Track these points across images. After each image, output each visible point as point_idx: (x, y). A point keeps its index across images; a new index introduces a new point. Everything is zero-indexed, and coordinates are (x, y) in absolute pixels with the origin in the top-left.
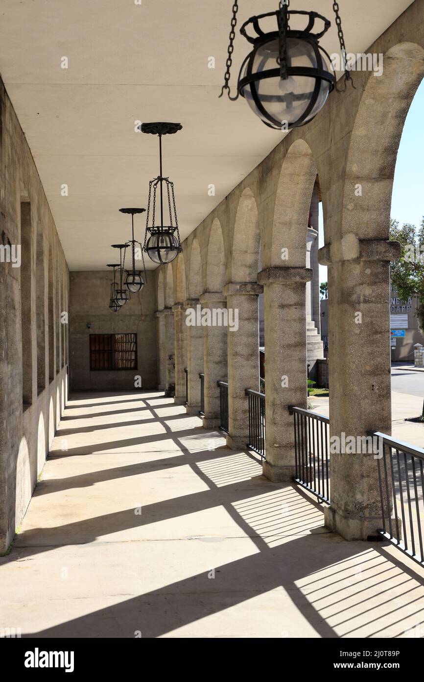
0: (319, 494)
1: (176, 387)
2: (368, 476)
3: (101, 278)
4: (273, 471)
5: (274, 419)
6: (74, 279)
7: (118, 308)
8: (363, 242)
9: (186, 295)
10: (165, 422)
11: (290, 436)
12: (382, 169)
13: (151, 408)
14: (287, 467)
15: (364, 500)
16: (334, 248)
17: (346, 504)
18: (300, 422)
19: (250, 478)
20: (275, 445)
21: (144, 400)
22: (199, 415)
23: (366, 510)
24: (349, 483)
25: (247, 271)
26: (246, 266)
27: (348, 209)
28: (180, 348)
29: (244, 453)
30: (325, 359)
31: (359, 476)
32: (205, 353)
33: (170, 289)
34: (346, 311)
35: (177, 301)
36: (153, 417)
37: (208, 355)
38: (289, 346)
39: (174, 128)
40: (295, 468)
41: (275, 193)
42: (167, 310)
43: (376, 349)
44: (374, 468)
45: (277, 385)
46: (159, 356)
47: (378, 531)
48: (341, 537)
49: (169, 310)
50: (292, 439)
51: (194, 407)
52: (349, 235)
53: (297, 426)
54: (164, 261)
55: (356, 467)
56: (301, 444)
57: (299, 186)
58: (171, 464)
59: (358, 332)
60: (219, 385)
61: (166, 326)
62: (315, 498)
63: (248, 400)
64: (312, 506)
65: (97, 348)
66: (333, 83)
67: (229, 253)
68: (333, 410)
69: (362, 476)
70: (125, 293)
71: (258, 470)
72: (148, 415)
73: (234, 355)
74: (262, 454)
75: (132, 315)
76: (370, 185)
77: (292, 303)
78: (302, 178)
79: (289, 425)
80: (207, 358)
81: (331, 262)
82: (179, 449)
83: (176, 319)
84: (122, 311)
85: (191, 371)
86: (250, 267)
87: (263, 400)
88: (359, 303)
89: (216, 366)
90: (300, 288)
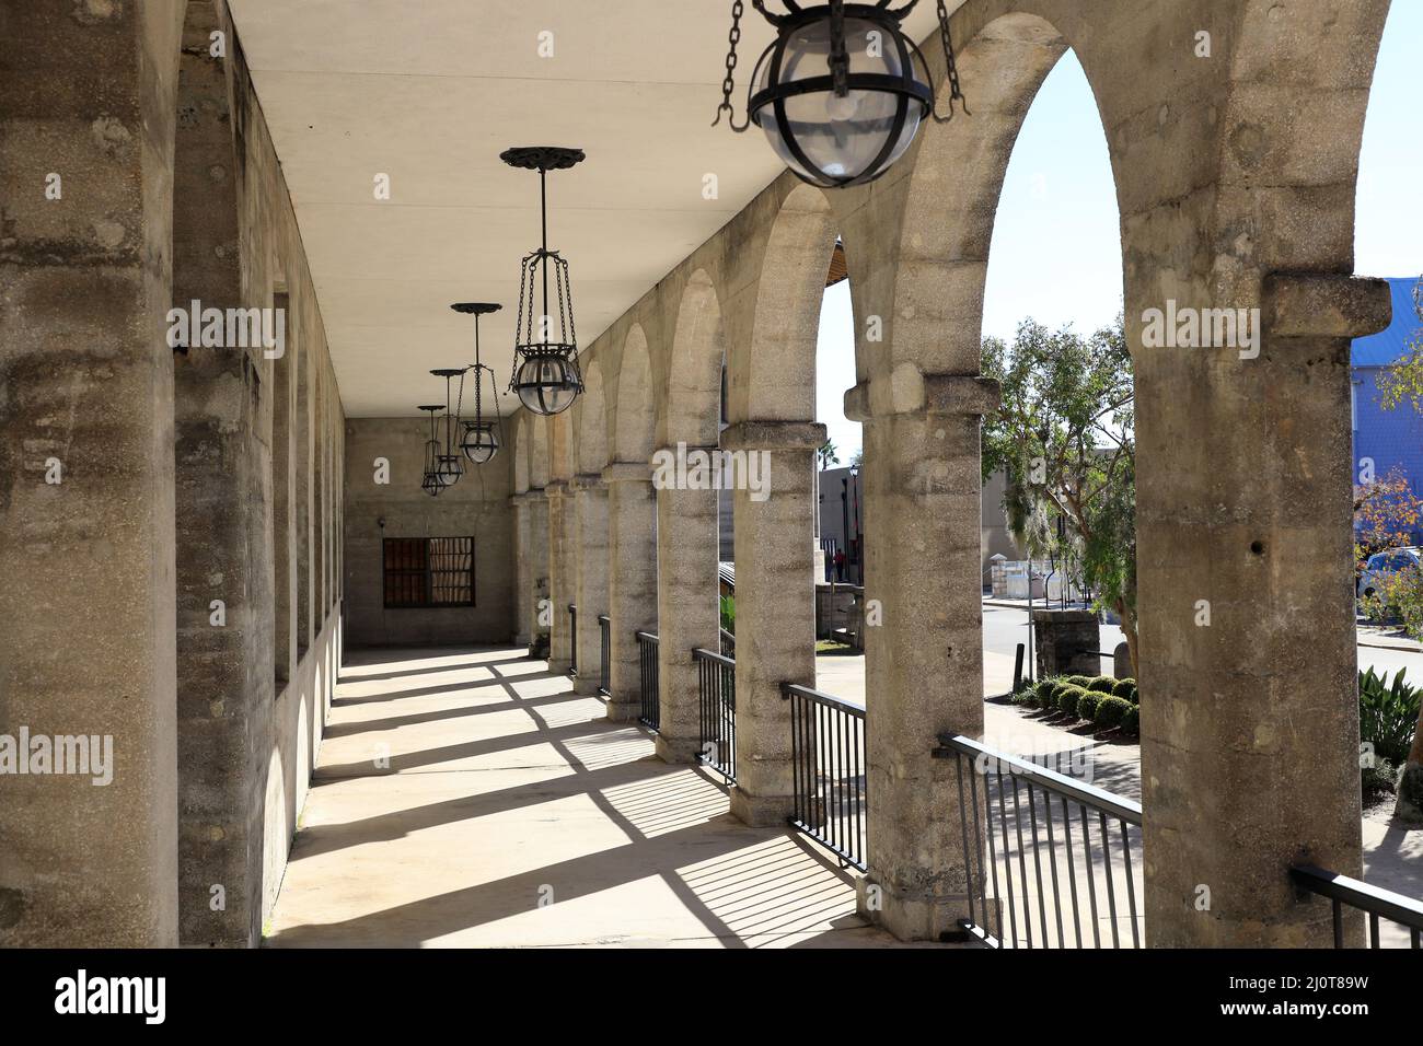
0: (842, 850)
1: (552, 640)
2: (941, 820)
3: (406, 432)
4: (751, 807)
5: (753, 707)
6: (354, 432)
7: (439, 489)
8: (932, 378)
9: (572, 466)
10: (534, 708)
11: (785, 741)
12: (968, 243)
13: (505, 681)
14: (778, 799)
15: (933, 865)
16: (876, 389)
17: (900, 872)
18: (803, 711)
19: (706, 820)
20: (756, 757)
21: (490, 665)
22: (598, 694)
23: (937, 884)
24: (905, 832)
25: (697, 425)
26: (694, 415)
27: (904, 318)
28: (561, 567)
29: (691, 771)
30: (829, 584)
31: (924, 819)
32: (612, 576)
33: (541, 453)
34: (899, 508)
35: (554, 478)
36: (510, 699)
37: (618, 581)
38: (781, 569)
39: (568, 158)
40: (793, 799)
41: (756, 280)
42: (532, 494)
43: (955, 580)
44: (951, 804)
45: (758, 643)
46: (517, 579)
47: (961, 922)
48: (890, 936)
49: (538, 494)
50: (787, 744)
51: (589, 679)
52: (905, 365)
53: (797, 721)
54: (549, 409)
55: (919, 801)
56: (804, 754)
57: (803, 269)
58: (553, 793)
59: (921, 547)
60: (639, 639)
61: (533, 522)
62: (834, 859)
63: (698, 669)
64: (829, 874)
65: (398, 566)
66: (927, 102)
67: (662, 389)
68: (873, 695)
69: (930, 819)
70: (455, 461)
71: (721, 805)
72: (498, 694)
73: (671, 584)
74: (726, 772)
75: (466, 503)
76: (944, 272)
77: (787, 488)
78: (807, 254)
79: (781, 718)
80: (617, 588)
81: (870, 415)
82: (567, 763)
83: (553, 511)
84: (446, 494)
85: (582, 610)
86: (702, 417)
87: (729, 670)
88: (923, 493)
89: (633, 602)
90: (802, 461)
